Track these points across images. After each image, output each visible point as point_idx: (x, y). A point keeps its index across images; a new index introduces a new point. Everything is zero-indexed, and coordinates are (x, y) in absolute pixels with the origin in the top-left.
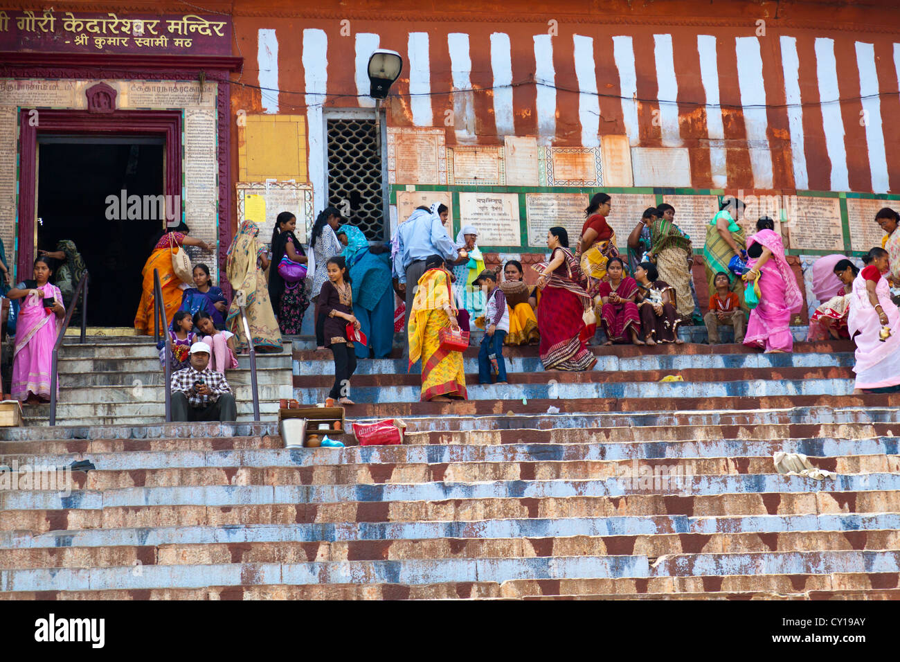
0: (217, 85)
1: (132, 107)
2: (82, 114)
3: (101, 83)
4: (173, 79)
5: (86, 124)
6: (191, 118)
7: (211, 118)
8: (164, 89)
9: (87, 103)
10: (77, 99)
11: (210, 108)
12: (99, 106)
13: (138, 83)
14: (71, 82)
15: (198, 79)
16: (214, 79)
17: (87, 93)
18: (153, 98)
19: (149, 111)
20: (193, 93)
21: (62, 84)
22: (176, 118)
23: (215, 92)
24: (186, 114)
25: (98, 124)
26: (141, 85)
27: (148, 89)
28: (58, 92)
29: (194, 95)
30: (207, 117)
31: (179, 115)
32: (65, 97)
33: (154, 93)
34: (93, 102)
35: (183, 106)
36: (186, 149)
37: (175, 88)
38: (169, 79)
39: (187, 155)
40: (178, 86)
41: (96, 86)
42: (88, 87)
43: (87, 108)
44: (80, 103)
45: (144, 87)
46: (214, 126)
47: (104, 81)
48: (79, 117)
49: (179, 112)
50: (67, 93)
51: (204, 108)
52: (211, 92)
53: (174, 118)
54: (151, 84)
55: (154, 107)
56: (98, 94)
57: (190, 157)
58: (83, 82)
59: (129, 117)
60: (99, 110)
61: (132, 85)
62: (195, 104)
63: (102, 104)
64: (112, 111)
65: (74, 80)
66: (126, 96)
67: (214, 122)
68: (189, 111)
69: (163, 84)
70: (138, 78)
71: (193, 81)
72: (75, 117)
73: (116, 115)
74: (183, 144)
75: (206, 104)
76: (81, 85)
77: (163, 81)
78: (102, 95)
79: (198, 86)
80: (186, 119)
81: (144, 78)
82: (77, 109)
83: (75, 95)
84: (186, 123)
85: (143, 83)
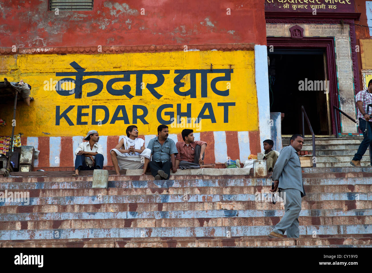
0: (349, 26)
1: (311, 36)
2: (288, 39)
3: (296, 25)
4: (328, 23)
5: (290, 44)
6: (338, 41)
7: (347, 41)
8: (325, 28)
9: (290, 34)
10: (286, 33)
11: (346, 36)
12: (296, 35)
13: (313, 25)
14: (282, 25)
15: (341, 23)
16: (347, 23)
17: (290, 30)
18: (320, 32)
19: (319, 38)
20: (338, 29)
21: (278, 26)
22: (331, 41)
23: (349, 29)
24: (336, 39)
25: (295, 44)
26: (314, 26)
27: (318, 28)
28: (277, 29)
29: (339, 31)
30: (345, 40)
31: (332, 40)
32: (280, 32)
33: (321, 30)
34: (293, 34)
35: (334, 35)
36: (337, 54)
37: (330, 27)
38: (327, 23)
39: (337, 57)
40: (331, 26)
41: (294, 26)
42: (290, 27)
43: (290, 36)
44: (287, 34)
45: (315, 27)
46: (349, 44)
47: (297, 24)
48: (287, 41)
49: (333, 38)
50: (281, 30)
51: (344, 36)
52: (347, 29)
53: (330, 41)
54: (319, 26)
55: (321, 36)
56: (295, 30)
57: (339, 58)
58: (288, 25)
59: (310, 41)
60: (296, 37)
61: (310, 26)
62: (339, 34)
63: (297, 34)
64: (301, 38)
65: (284, 24)
66: (308, 31)
67: (349, 42)
68: (337, 38)
69: (324, 26)
70: (313, 23)
71: (338, 24)
72: (285, 41)
73: (304, 39)
74: (335, 52)
75: (345, 35)
76: (287, 26)
77: (324, 24)
78: (297, 30)
79: (341, 26)
80: (336, 41)
81: (315, 23)
82: (286, 37)
83: (285, 30)
84: (336, 43)
85: (315, 25)
